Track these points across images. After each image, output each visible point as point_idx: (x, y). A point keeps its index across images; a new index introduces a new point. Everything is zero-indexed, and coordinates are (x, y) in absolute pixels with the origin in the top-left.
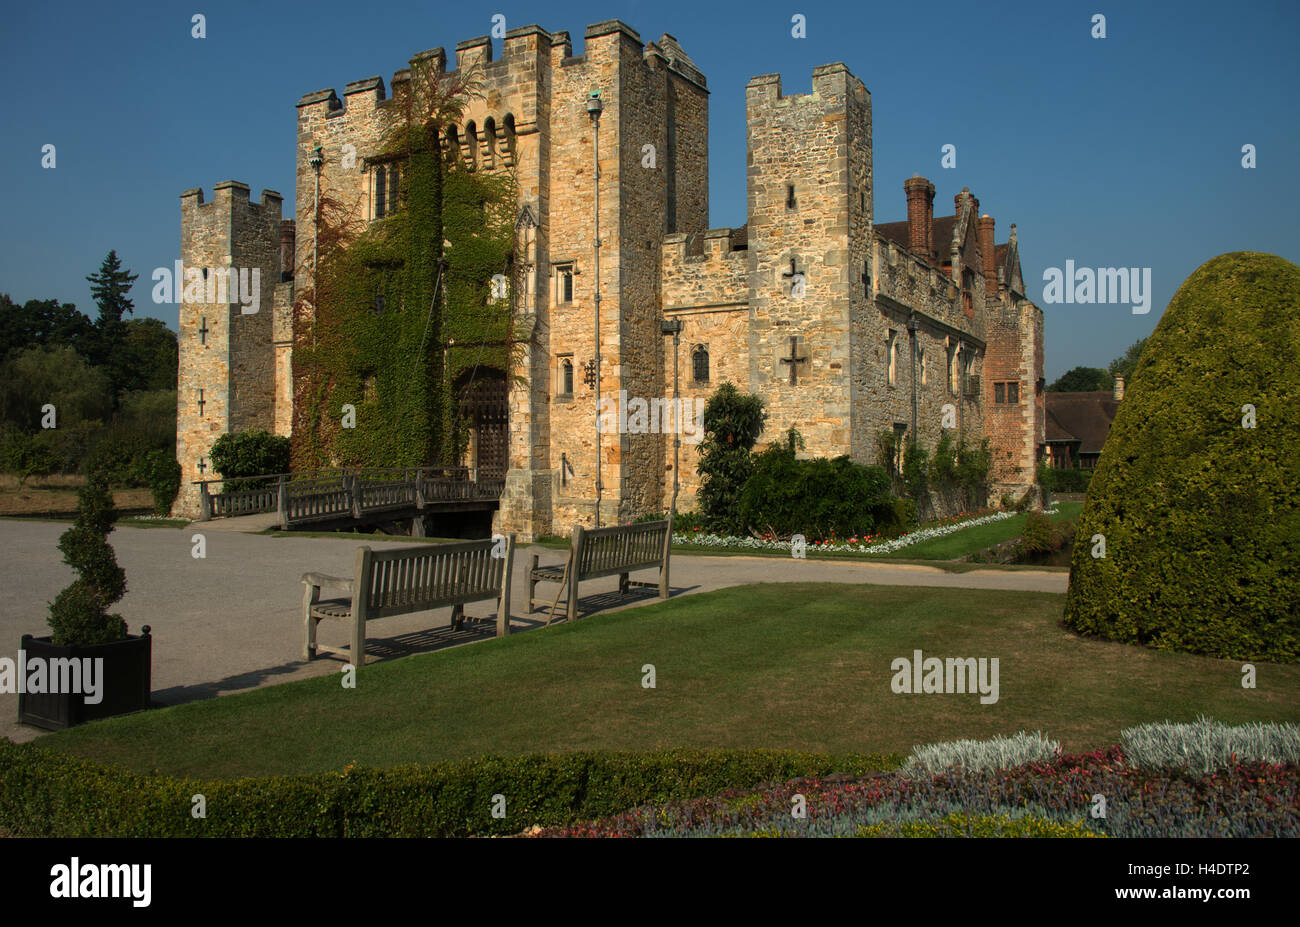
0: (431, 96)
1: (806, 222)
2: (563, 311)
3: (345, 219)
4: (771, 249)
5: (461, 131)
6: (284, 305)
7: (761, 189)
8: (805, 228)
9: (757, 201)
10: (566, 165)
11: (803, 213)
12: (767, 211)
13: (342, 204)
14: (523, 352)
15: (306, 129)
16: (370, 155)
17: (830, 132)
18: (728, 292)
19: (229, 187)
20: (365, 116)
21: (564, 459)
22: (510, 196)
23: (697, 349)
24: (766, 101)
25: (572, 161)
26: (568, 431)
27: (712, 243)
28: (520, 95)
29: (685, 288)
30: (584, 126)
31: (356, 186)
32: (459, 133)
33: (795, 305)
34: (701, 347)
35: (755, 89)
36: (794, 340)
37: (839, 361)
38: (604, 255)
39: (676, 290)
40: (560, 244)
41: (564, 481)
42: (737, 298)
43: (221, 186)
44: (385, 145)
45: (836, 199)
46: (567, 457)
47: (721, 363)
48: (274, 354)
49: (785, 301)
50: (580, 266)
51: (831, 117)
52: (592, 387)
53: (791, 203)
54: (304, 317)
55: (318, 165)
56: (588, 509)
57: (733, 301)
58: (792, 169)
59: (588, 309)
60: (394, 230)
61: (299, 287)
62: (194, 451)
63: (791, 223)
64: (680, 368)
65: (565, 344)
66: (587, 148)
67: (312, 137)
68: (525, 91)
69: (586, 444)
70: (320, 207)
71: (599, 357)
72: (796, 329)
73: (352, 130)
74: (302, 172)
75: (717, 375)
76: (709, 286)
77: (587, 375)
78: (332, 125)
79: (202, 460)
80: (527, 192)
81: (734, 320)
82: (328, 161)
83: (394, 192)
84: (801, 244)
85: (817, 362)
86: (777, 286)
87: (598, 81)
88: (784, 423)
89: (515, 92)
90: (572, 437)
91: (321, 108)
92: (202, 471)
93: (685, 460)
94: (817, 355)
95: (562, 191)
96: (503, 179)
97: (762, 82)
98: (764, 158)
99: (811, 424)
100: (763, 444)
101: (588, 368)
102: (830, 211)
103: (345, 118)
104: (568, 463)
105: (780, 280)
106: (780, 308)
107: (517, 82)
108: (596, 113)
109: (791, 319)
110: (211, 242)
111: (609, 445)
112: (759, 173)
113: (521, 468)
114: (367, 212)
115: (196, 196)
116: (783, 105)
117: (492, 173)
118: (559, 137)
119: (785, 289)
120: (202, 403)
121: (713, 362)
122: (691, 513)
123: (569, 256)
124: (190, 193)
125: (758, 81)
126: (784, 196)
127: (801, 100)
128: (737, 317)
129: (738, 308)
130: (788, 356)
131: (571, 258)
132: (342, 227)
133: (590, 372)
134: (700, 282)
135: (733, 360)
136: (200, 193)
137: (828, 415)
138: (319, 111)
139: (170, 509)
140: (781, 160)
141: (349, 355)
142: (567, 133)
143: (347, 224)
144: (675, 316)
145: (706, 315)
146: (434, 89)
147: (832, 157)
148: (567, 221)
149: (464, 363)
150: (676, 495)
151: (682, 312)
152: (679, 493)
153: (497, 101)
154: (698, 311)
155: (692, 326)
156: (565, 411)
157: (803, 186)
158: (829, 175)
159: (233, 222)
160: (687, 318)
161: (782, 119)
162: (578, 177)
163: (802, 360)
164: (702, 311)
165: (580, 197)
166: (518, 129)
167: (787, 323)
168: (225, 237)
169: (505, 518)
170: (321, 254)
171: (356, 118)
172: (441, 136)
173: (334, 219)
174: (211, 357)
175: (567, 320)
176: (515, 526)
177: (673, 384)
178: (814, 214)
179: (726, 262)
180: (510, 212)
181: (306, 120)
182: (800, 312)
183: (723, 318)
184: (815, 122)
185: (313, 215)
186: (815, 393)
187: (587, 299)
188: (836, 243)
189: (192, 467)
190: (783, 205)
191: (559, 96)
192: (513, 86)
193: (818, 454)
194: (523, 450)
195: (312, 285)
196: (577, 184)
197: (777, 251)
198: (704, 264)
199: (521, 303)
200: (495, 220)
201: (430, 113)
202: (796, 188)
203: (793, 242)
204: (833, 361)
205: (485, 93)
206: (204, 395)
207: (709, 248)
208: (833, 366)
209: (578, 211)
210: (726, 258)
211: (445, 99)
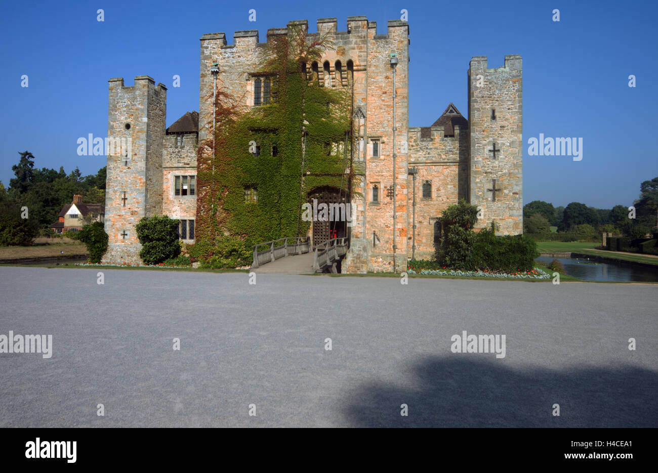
0: (302, 44)
1: (501, 127)
2: (375, 161)
3: (235, 104)
4: (483, 138)
5: (320, 65)
6: (171, 147)
7: (478, 110)
8: (501, 130)
9: (476, 115)
10: (377, 88)
11: (499, 122)
12: (481, 120)
13: (233, 96)
14: (360, 180)
15: (207, 52)
16: (253, 72)
17: (513, 86)
18: (444, 157)
19: (146, 79)
20: (249, 50)
21: (374, 234)
22: (344, 101)
23: (425, 183)
24: (481, 69)
25: (381, 87)
26: (377, 220)
27: (435, 133)
28: (357, 51)
29: (420, 153)
30: (387, 70)
31: (242, 87)
32: (319, 66)
33: (495, 165)
34: (427, 181)
35: (476, 62)
36: (494, 181)
37: (517, 191)
38: (398, 135)
39: (416, 154)
40: (373, 127)
41: (374, 245)
42: (448, 160)
43: (141, 78)
44: (262, 68)
45: (517, 117)
46: (376, 233)
47: (438, 190)
48: (163, 174)
49: (489, 163)
50: (385, 139)
51: (514, 79)
52: (391, 199)
53: (494, 117)
54: (205, 155)
55: (215, 73)
56: (389, 258)
57: (446, 161)
58: (494, 102)
59: (389, 160)
60: (268, 112)
61: (202, 139)
62: (118, 226)
63: (493, 126)
64: (416, 191)
65: (375, 177)
66: (389, 81)
67: (211, 58)
68: (360, 49)
69: (387, 226)
70: (217, 96)
71: (395, 184)
72: (495, 176)
73: (239, 57)
74: (203, 76)
75: (436, 195)
76: (433, 153)
77: (388, 193)
78: (225, 52)
79: (124, 232)
80: (359, 100)
81: (445, 170)
82: (223, 72)
83: (266, 92)
84: (498, 137)
85: (506, 191)
86: (485, 155)
87: (395, 49)
88: (489, 219)
89: (354, 49)
90: (379, 223)
91: (218, 43)
92: (124, 237)
93: (419, 235)
94: (505, 188)
95: (374, 101)
96: (341, 92)
97: (479, 60)
98: (480, 95)
99: (503, 219)
100: (478, 228)
101: (389, 190)
102: (513, 122)
103: (234, 50)
104: (376, 236)
105: (487, 153)
106: (487, 166)
107: (355, 44)
108: (393, 65)
109: (492, 171)
110: (132, 109)
111: (401, 227)
112: (477, 102)
113: (358, 238)
114: (250, 101)
115: (120, 82)
116: (490, 71)
117: (334, 88)
118: (372, 74)
119: (490, 157)
120: (125, 199)
121: (434, 189)
122: (423, 260)
123: (378, 134)
124: (116, 80)
125: (476, 59)
126: (490, 114)
127: (500, 70)
128: (447, 168)
129: (448, 164)
130: (491, 188)
131: (380, 135)
132: (233, 108)
133: (390, 191)
134: (428, 151)
135: (445, 189)
136: (122, 80)
137: (511, 216)
138: (216, 44)
139: (101, 259)
140: (488, 97)
141: (239, 177)
142: (377, 73)
143: (236, 107)
144: (414, 166)
145: (431, 167)
146: (303, 41)
147: (515, 98)
148: (377, 116)
149: (315, 184)
150: (414, 251)
151: (418, 165)
152: (416, 251)
153: (343, 52)
154: (427, 165)
155: (423, 172)
156: (375, 210)
157: (500, 110)
158: (513, 106)
159: (148, 99)
160: (420, 167)
161: (489, 78)
162: (383, 95)
163: (499, 190)
164: (429, 164)
165: (384, 105)
166: (355, 68)
167: (491, 173)
168: (142, 107)
169: (350, 263)
170: (218, 122)
171: (242, 51)
172: (308, 66)
173: (226, 104)
174: (132, 173)
175: (377, 166)
176: (356, 267)
177: (413, 199)
178: (505, 123)
179: (442, 142)
180: (345, 109)
181: (207, 48)
182: (497, 168)
183: (440, 168)
184: (506, 81)
185: (213, 99)
186: (505, 206)
187: (388, 156)
188: (516, 138)
189: (116, 236)
190: (489, 118)
191: (372, 54)
192: (352, 45)
193: (506, 233)
194: (359, 229)
195: (211, 138)
196: (383, 99)
197: (486, 139)
198: (431, 143)
199: (355, 156)
200: (336, 112)
201: (301, 54)
202: (496, 111)
203: (494, 136)
204: (514, 191)
205: (334, 47)
206: (126, 195)
207: (433, 135)
208: (514, 193)
209: (383, 112)
210: (443, 140)
211: (310, 47)
